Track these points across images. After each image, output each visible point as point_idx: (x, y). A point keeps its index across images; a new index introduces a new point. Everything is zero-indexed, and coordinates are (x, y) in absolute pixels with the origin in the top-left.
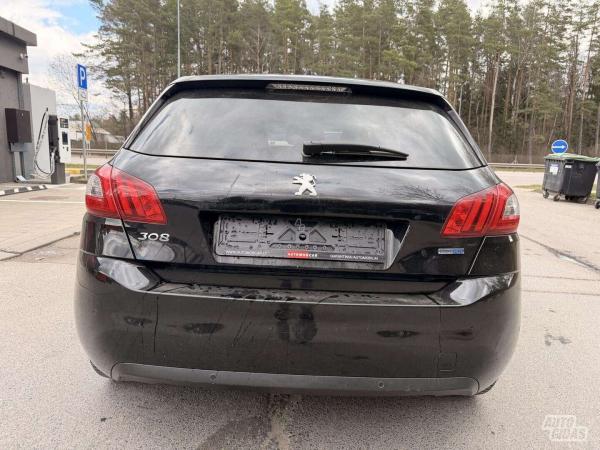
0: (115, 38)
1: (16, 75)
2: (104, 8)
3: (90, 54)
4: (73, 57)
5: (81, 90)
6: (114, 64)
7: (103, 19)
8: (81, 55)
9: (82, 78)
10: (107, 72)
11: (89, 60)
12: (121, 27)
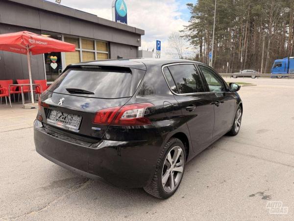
0: (197, 21)
1: (136, 47)
2: (193, 8)
3: (186, 30)
4: (179, 33)
5: (158, 51)
6: (195, 33)
7: (192, 13)
8: (182, 31)
9: (158, 46)
10: (192, 37)
11: (186, 33)
12: (200, 15)
